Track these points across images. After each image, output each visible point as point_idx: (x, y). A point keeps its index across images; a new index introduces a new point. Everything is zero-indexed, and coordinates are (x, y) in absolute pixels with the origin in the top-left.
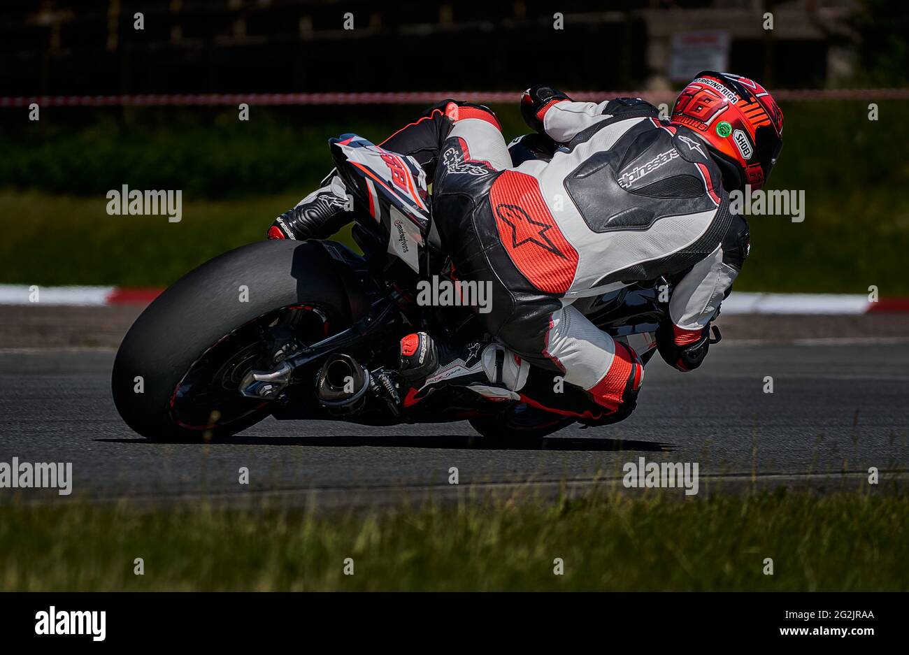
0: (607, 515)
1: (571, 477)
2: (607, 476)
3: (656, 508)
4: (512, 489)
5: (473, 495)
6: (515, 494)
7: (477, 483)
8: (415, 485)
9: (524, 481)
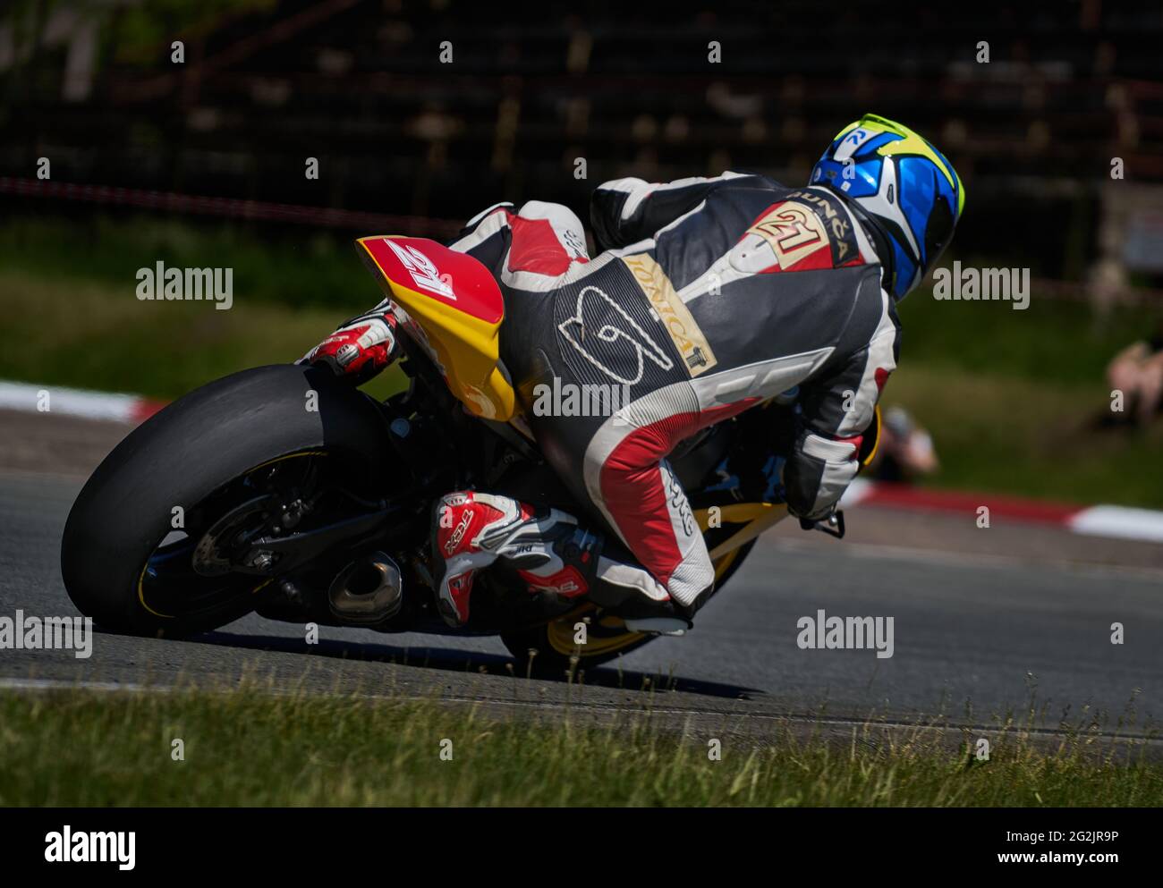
0: (1014, 773)
1: (977, 723)
2: (1019, 725)
3: (1069, 771)
4: (911, 732)
5: (866, 735)
6: (915, 737)
7: (871, 721)
8: (801, 717)
9: (925, 724)
